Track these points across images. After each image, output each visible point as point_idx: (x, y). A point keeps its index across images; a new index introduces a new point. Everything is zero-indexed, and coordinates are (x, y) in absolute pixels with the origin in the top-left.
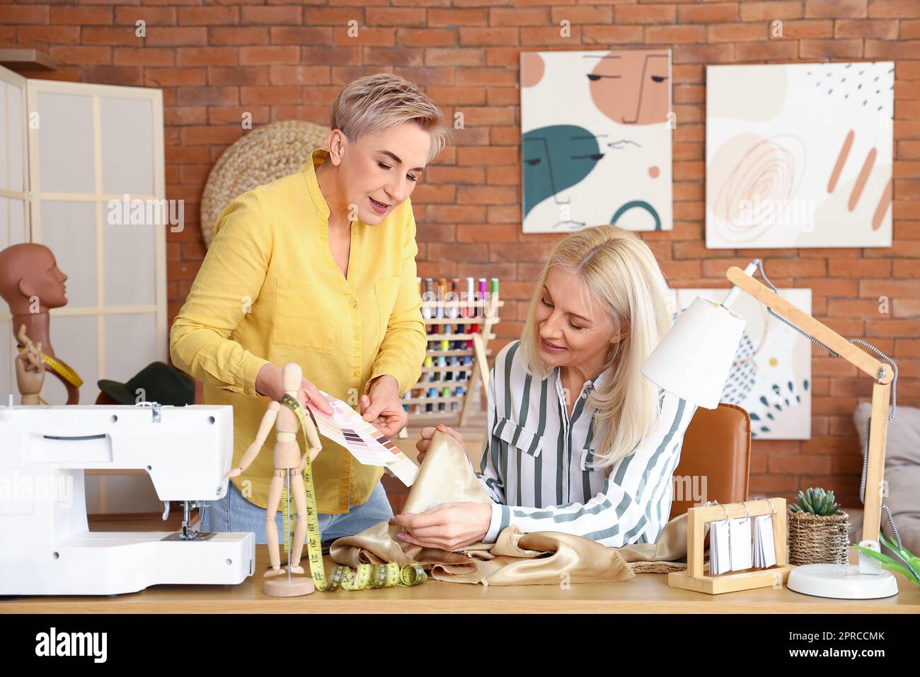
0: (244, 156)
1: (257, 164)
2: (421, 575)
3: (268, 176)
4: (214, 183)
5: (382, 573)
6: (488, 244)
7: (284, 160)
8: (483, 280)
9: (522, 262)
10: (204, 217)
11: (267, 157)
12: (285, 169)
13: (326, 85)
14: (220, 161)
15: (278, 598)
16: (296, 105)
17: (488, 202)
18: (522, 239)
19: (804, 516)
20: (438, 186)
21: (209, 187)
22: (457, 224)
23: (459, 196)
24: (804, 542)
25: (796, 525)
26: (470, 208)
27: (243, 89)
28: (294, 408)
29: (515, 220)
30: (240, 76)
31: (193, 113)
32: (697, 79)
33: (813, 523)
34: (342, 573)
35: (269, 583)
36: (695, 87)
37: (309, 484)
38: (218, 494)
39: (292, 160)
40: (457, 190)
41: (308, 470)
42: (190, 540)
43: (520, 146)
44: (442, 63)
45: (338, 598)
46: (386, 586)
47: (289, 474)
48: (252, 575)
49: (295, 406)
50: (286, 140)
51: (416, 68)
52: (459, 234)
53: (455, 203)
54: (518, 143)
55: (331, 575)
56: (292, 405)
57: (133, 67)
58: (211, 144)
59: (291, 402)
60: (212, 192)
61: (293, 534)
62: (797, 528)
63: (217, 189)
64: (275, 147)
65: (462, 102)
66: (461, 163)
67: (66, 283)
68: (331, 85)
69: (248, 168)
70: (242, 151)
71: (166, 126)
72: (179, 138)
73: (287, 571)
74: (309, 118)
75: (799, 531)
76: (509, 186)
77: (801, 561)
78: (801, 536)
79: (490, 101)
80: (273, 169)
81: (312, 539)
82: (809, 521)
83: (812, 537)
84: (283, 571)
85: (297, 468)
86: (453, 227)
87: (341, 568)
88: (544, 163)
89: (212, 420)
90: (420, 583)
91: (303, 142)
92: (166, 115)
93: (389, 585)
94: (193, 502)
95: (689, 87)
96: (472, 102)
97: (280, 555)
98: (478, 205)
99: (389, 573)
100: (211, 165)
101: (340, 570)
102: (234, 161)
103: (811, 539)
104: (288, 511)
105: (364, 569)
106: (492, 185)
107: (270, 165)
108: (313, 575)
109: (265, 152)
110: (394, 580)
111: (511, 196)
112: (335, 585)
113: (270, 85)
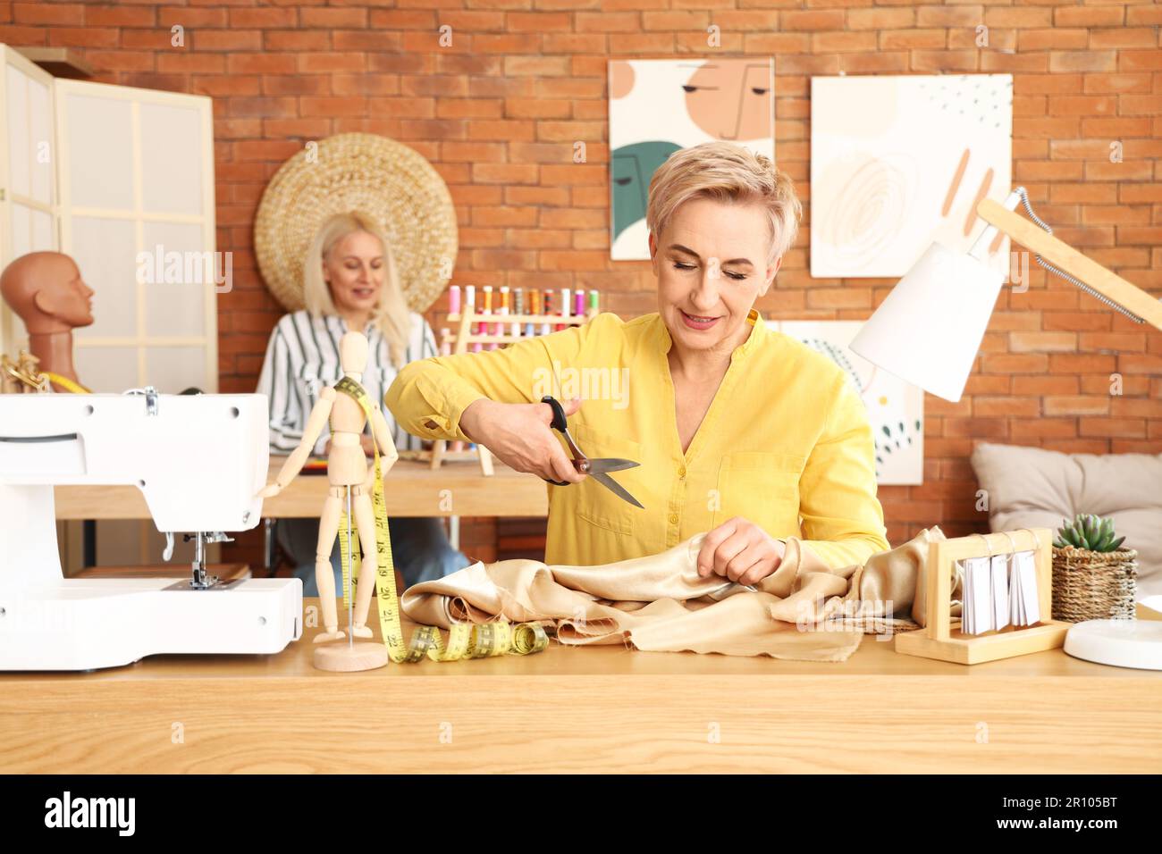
0: (303, 171)
1: (317, 180)
2: (542, 639)
3: (330, 193)
4: (268, 202)
5: (487, 637)
6: (573, 271)
7: (348, 176)
8: (580, 292)
9: (612, 291)
10: (259, 239)
11: (329, 173)
12: (348, 186)
13: (394, 96)
14: (276, 177)
15: (334, 673)
16: (361, 117)
17: (573, 225)
18: (610, 266)
19: (1077, 553)
20: (518, 208)
21: (264, 205)
22: (540, 250)
23: (542, 218)
24: (1076, 589)
25: (1063, 566)
26: (554, 233)
27: (302, 99)
28: (358, 397)
29: (603, 245)
30: (298, 85)
31: (244, 126)
32: (801, 92)
33: (1089, 563)
34: (428, 637)
35: (321, 651)
36: (798, 101)
37: (379, 507)
38: (245, 522)
39: (356, 175)
40: (539, 212)
41: (378, 488)
42: (204, 588)
43: (608, 164)
44: (524, 73)
45: (423, 673)
46: (492, 654)
47: (351, 492)
48: (297, 639)
49: (359, 394)
50: (350, 154)
51: (494, 78)
52: (542, 261)
53: (537, 227)
54: (606, 161)
55: (413, 640)
56: (355, 393)
57: (180, 75)
58: (267, 161)
59: (352, 388)
60: (267, 211)
61: (356, 581)
62: (1065, 569)
63: (272, 208)
64: (337, 162)
65: (545, 114)
66: (544, 182)
67: (93, 299)
68: (400, 95)
69: (307, 184)
70: (300, 165)
71: (216, 140)
72: (231, 152)
73: (347, 634)
74: (376, 129)
75: (1068, 573)
76: (598, 208)
77: (1072, 616)
78: (1071, 581)
79: (575, 116)
80: (335, 185)
81: (384, 588)
82: (1083, 560)
83: (1088, 582)
84: (342, 635)
85: (362, 484)
86: (534, 253)
87: (427, 629)
88: (634, 184)
89: (236, 412)
90: (540, 651)
91: (368, 156)
92: (216, 128)
93: (496, 654)
94: (209, 534)
95: (791, 100)
96: (556, 115)
97: (338, 611)
98: (562, 229)
99: (496, 636)
100: (266, 183)
101: (426, 632)
102: (292, 177)
103: (1087, 585)
104: (348, 548)
105: (460, 630)
106: (578, 207)
107: (332, 181)
108: (385, 639)
109: (325, 166)
110: (503, 646)
111: (599, 218)
112: (418, 654)
113: (332, 95)
